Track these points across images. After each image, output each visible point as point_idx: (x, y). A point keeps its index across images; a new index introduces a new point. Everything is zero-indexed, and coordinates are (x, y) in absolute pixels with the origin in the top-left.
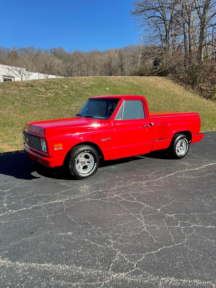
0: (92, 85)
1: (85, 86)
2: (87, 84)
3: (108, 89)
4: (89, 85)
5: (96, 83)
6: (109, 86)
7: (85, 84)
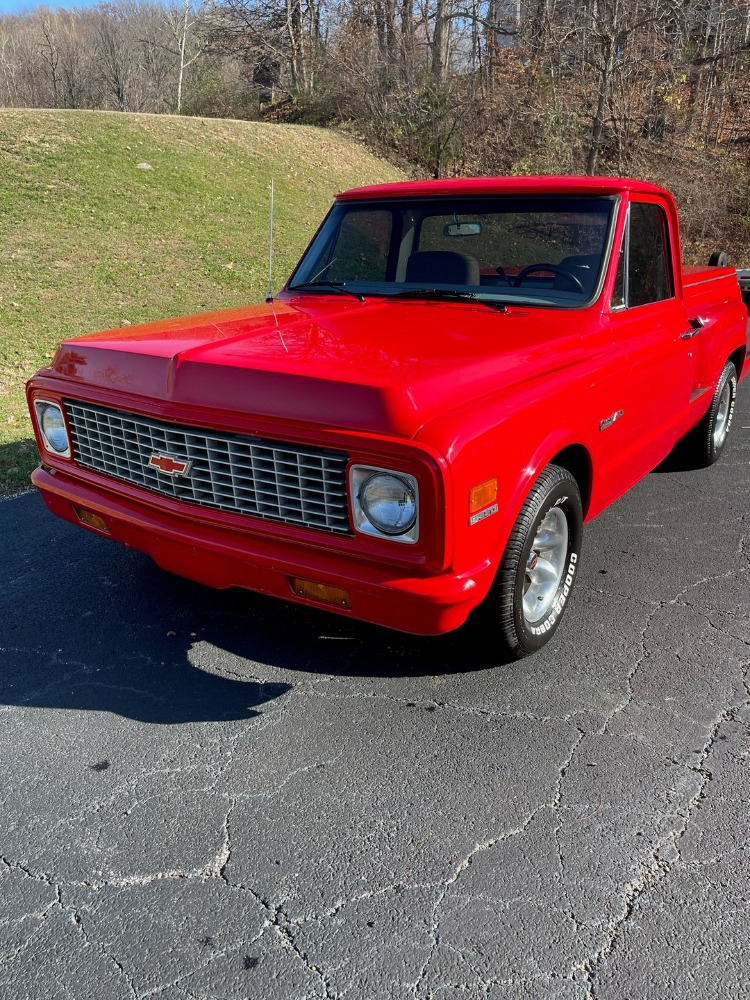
0: (68, 146)
1: (38, 150)
2: (42, 141)
3: (145, 166)
4: (55, 146)
5: (85, 138)
6: (146, 157)
7: (34, 140)
